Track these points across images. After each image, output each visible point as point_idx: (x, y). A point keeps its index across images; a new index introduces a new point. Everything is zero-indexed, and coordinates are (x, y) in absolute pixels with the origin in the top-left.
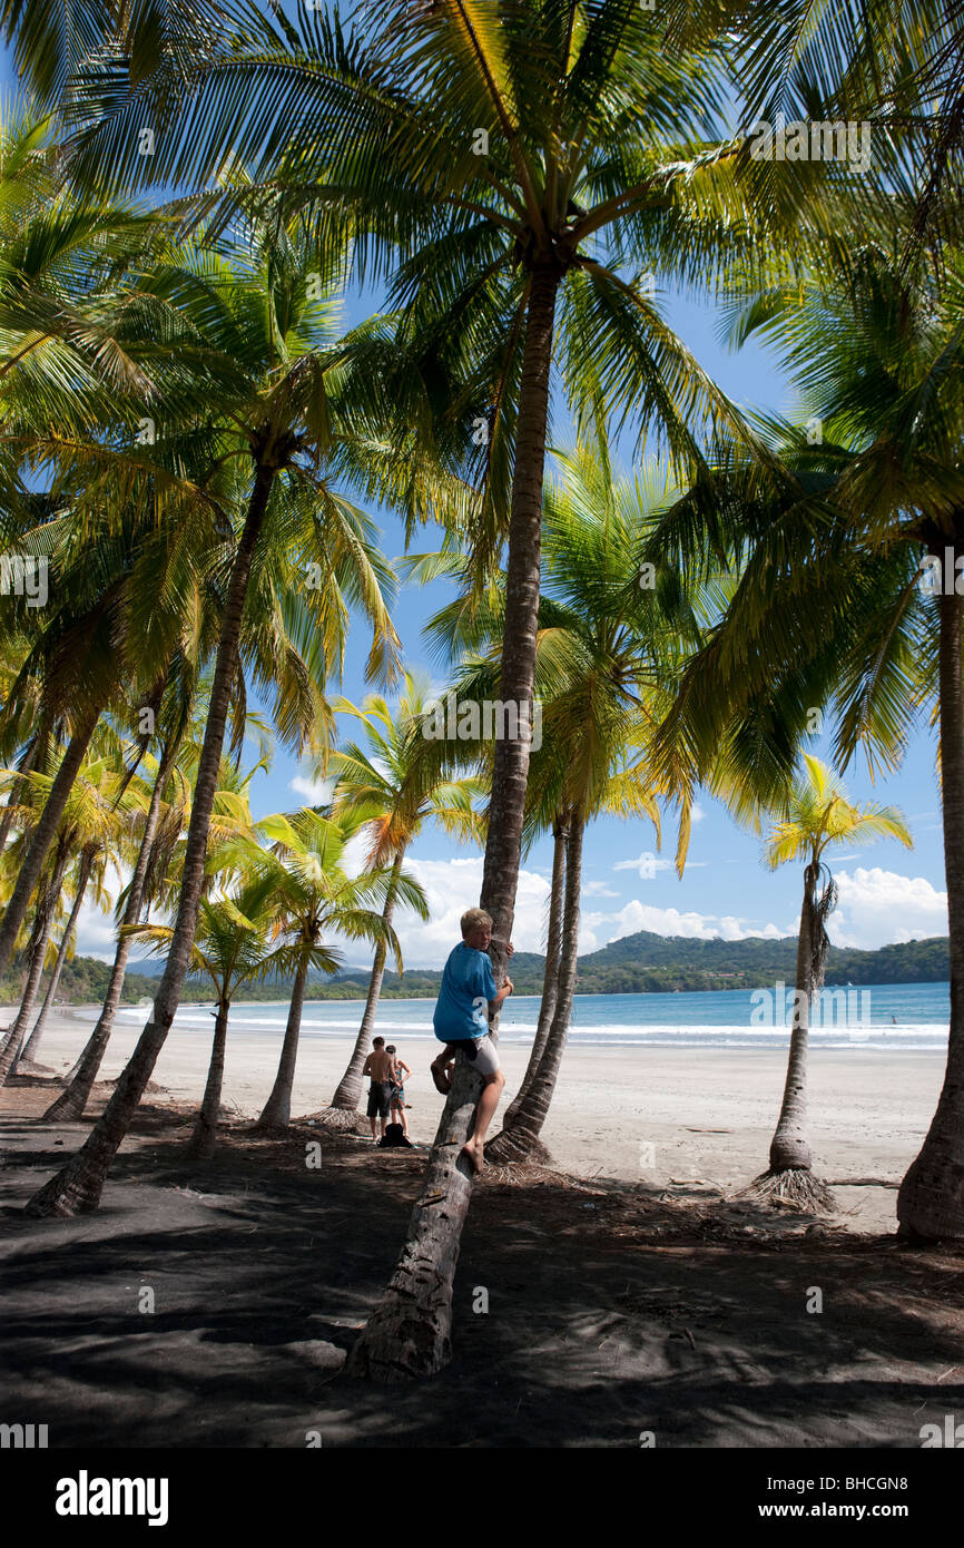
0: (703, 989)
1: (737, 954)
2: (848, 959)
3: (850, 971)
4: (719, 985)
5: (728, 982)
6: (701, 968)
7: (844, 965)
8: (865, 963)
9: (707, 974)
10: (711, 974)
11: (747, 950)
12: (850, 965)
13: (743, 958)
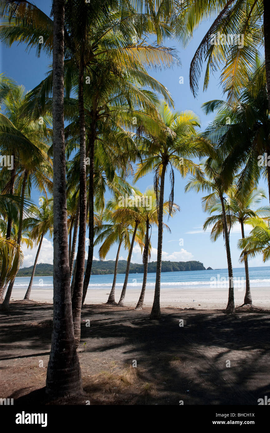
0: (97, 274)
1: (106, 265)
2: (136, 266)
3: (137, 269)
4: (102, 273)
5: (104, 272)
6: (97, 268)
7: (135, 268)
8: (140, 267)
9: (99, 270)
10: (100, 270)
11: (109, 264)
12: (137, 268)
13: (108, 266)
